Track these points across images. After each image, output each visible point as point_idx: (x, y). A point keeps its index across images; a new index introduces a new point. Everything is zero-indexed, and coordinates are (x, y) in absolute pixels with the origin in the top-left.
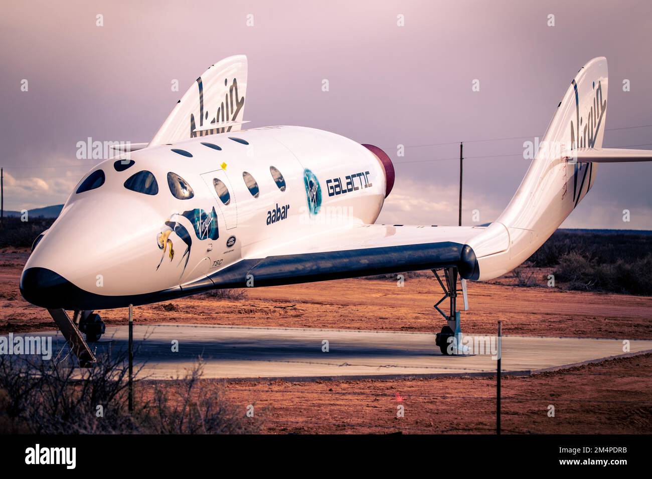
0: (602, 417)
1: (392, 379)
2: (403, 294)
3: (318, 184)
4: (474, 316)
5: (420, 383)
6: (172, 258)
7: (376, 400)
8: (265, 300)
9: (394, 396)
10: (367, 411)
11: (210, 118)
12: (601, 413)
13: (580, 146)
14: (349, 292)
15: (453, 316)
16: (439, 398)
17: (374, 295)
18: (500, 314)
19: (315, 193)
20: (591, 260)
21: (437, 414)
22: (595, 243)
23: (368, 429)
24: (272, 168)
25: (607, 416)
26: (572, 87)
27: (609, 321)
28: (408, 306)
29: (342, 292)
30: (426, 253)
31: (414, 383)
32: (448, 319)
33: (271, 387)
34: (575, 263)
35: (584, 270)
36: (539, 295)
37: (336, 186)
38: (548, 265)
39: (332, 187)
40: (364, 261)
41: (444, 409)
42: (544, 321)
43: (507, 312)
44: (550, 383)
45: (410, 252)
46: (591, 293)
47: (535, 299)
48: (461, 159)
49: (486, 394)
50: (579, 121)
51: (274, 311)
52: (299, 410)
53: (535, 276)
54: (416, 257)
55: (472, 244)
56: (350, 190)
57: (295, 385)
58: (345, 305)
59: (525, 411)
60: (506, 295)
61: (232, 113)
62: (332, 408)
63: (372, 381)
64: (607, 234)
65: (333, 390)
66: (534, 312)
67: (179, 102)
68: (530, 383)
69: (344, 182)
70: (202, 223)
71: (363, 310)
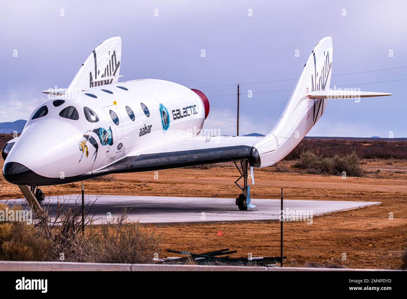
0: (334, 242)
1: (213, 223)
2: (207, 177)
3: (168, 113)
4: (251, 189)
5: (229, 226)
6: (87, 156)
7: (207, 234)
8: (126, 181)
9: (217, 233)
10: (203, 240)
11: (101, 74)
12: (332, 241)
13: (317, 89)
14: (174, 176)
15: (245, 188)
16: (241, 233)
17: (190, 178)
18: (267, 188)
19: (166, 118)
20: (319, 155)
21: (242, 241)
22: (319, 145)
23: (206, 249)
24: (142, 104)
25: (336, 242)
26: (312, 54)
27: (331, 191)
28: (211, 184)
29: (171, 176)
30: (230, 152)
31: (226, 226)
32: (243, 190)
33: (146, 228)
34: (309, 157)
35: (315, 162)
36: (288, 177)
37: (178, 114)
38: (292, 159)
39: (175, 115)
40: (195, 157)
41: (245, 239)
42: (294, 192)
43: (270, 187)
44: (302, 225)
45: (221, 152)
46: (320, 176)
47: (286, 179)
48: (238, 94)
49: (267, 231)
50: (316, 74)
51: (135, 187)
52: (165, 240)
53: (286, 166)
54: (224, 154)
55: (256, 147)
56: (185, 116)
57: (159, 227)
58: (174, 183)
59: (291, 240)
60: (269, 177)
61: (113, 71)
62: (184, 239)
63: (202, 224)
64: (325, 140)
65: (181, 229)
66: (286, 187)
67: (83, 65)
68: (291, 225)
69: (182, 111)
70: (104, 136)
71: (186, 187)
